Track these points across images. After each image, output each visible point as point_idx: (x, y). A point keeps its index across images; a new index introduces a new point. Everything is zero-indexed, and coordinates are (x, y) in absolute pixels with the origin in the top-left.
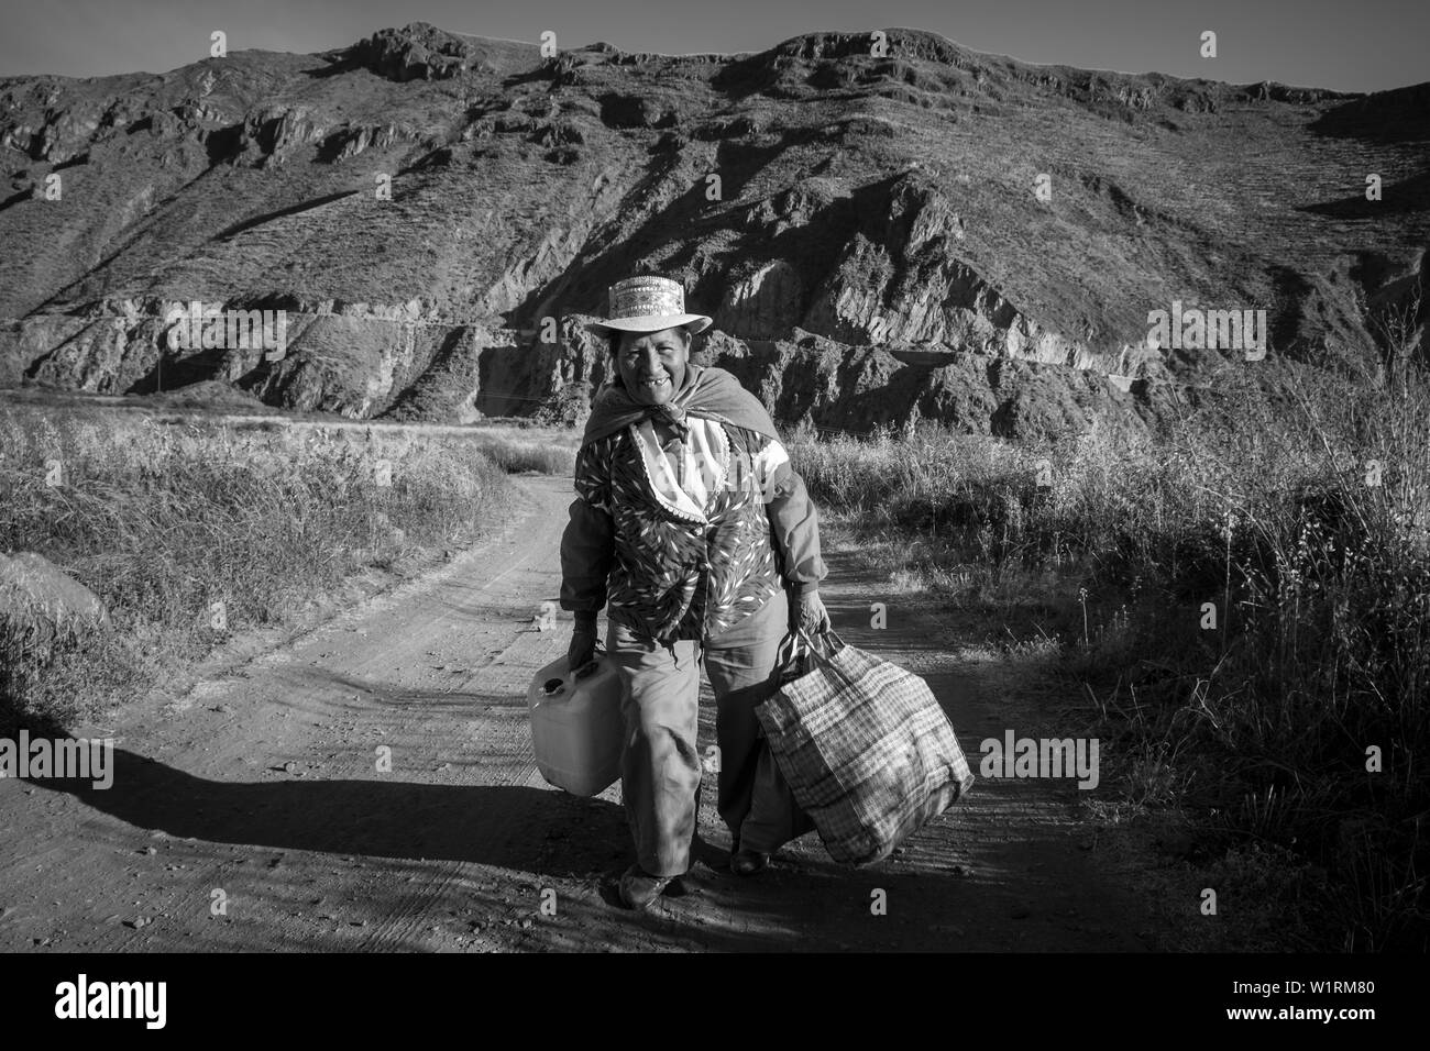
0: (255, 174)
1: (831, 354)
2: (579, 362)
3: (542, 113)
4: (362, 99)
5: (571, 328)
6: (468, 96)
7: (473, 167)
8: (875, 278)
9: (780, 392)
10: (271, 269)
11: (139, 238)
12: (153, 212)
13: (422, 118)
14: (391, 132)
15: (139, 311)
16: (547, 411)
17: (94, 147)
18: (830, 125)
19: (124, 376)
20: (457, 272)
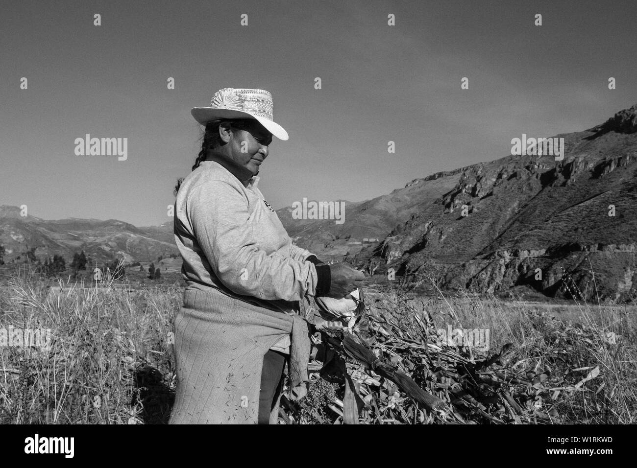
0: (562, 189)
4: (612, 146)
10: (567, 232)
11: (514, 224)
12: (519, 212)
14: (628, 158)
15: (510, 256)
17: (495, 188)
19: (504, 284)
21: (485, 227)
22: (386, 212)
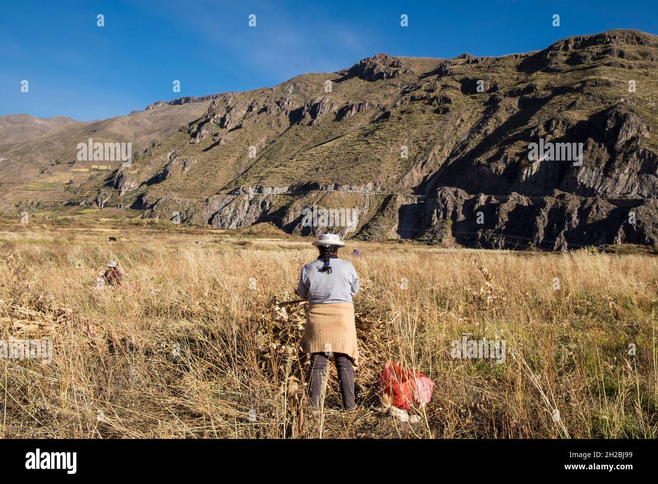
0: (308, 128)
1: (573, 202)
2: (445, 210)
3: (432, 91)
4: (355, 91)
5: (442, 194)
6: (402, 85)
7: (400, 119)
8: (598, 161)
9: (546, 223)
10: (309, 171)
11: (260, 159)
12: (266, 148)
13: (380, 97)
14: (367, 105)
15: (254, 192)
16: (429, 235)
17: (244, 121)
18: (576, 84)
19: (247, 221)
20: (390, 169)
21: (232, 161)
22: (122, 136)
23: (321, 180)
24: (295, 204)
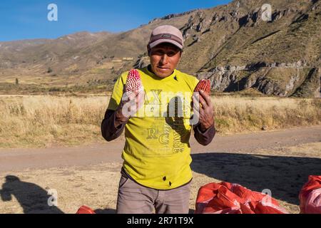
21: (206, 51)
22: (138, 40)
23: (267, 61)
24: (252, 76)
